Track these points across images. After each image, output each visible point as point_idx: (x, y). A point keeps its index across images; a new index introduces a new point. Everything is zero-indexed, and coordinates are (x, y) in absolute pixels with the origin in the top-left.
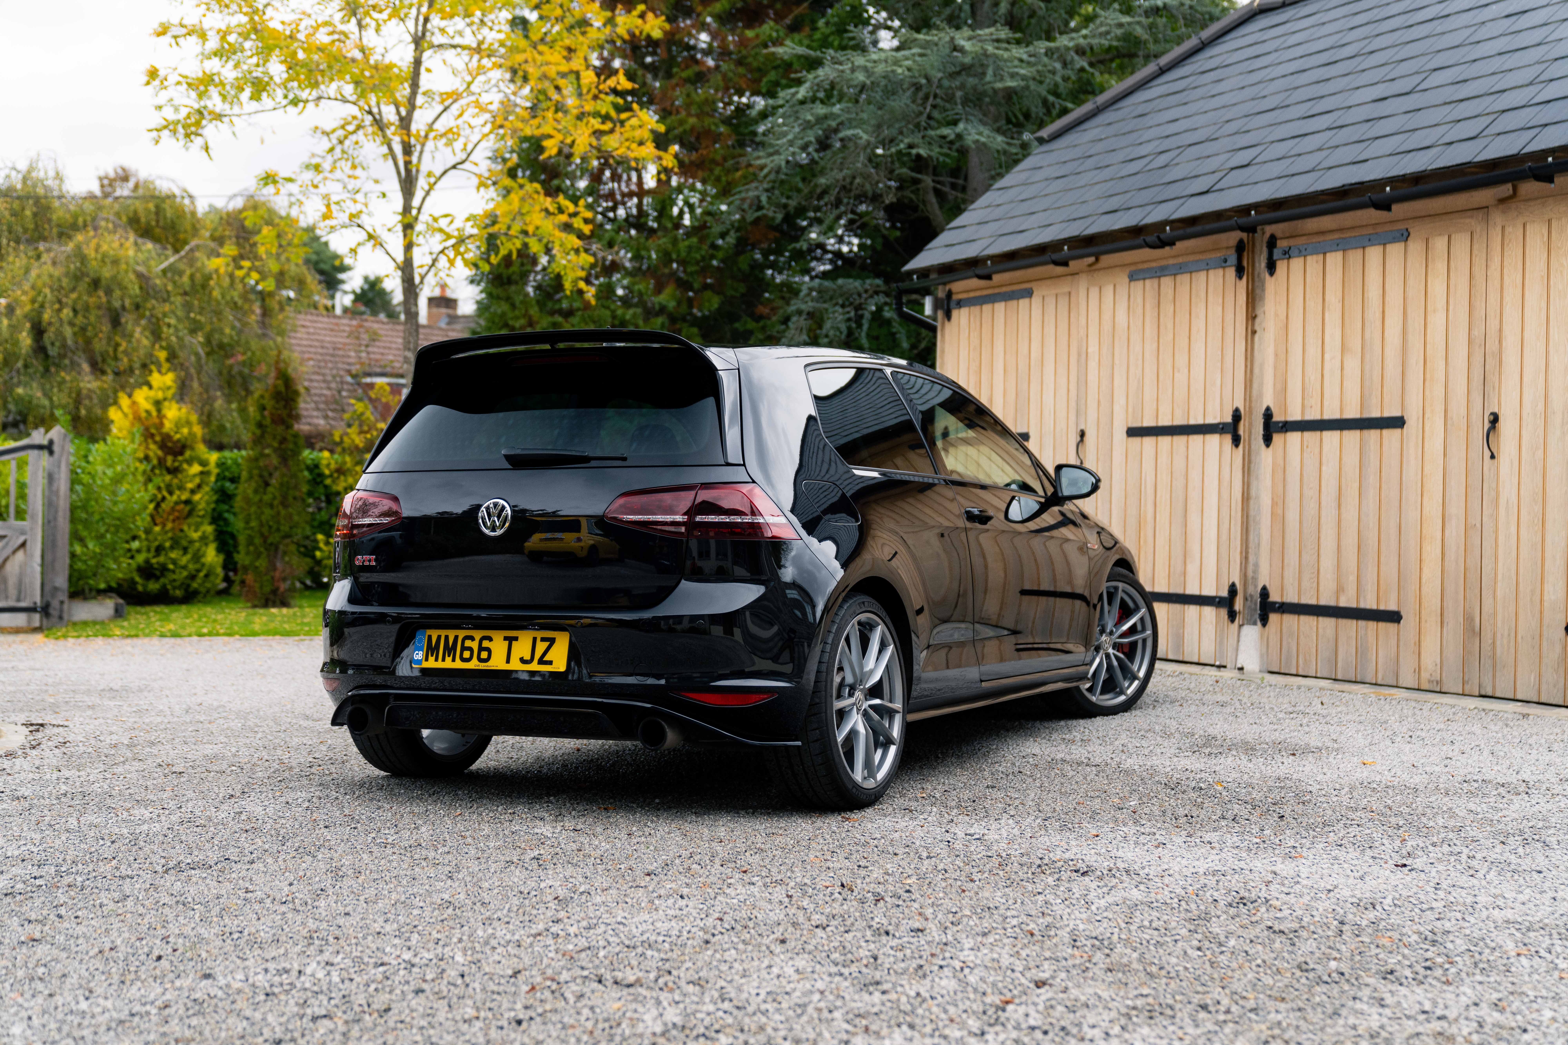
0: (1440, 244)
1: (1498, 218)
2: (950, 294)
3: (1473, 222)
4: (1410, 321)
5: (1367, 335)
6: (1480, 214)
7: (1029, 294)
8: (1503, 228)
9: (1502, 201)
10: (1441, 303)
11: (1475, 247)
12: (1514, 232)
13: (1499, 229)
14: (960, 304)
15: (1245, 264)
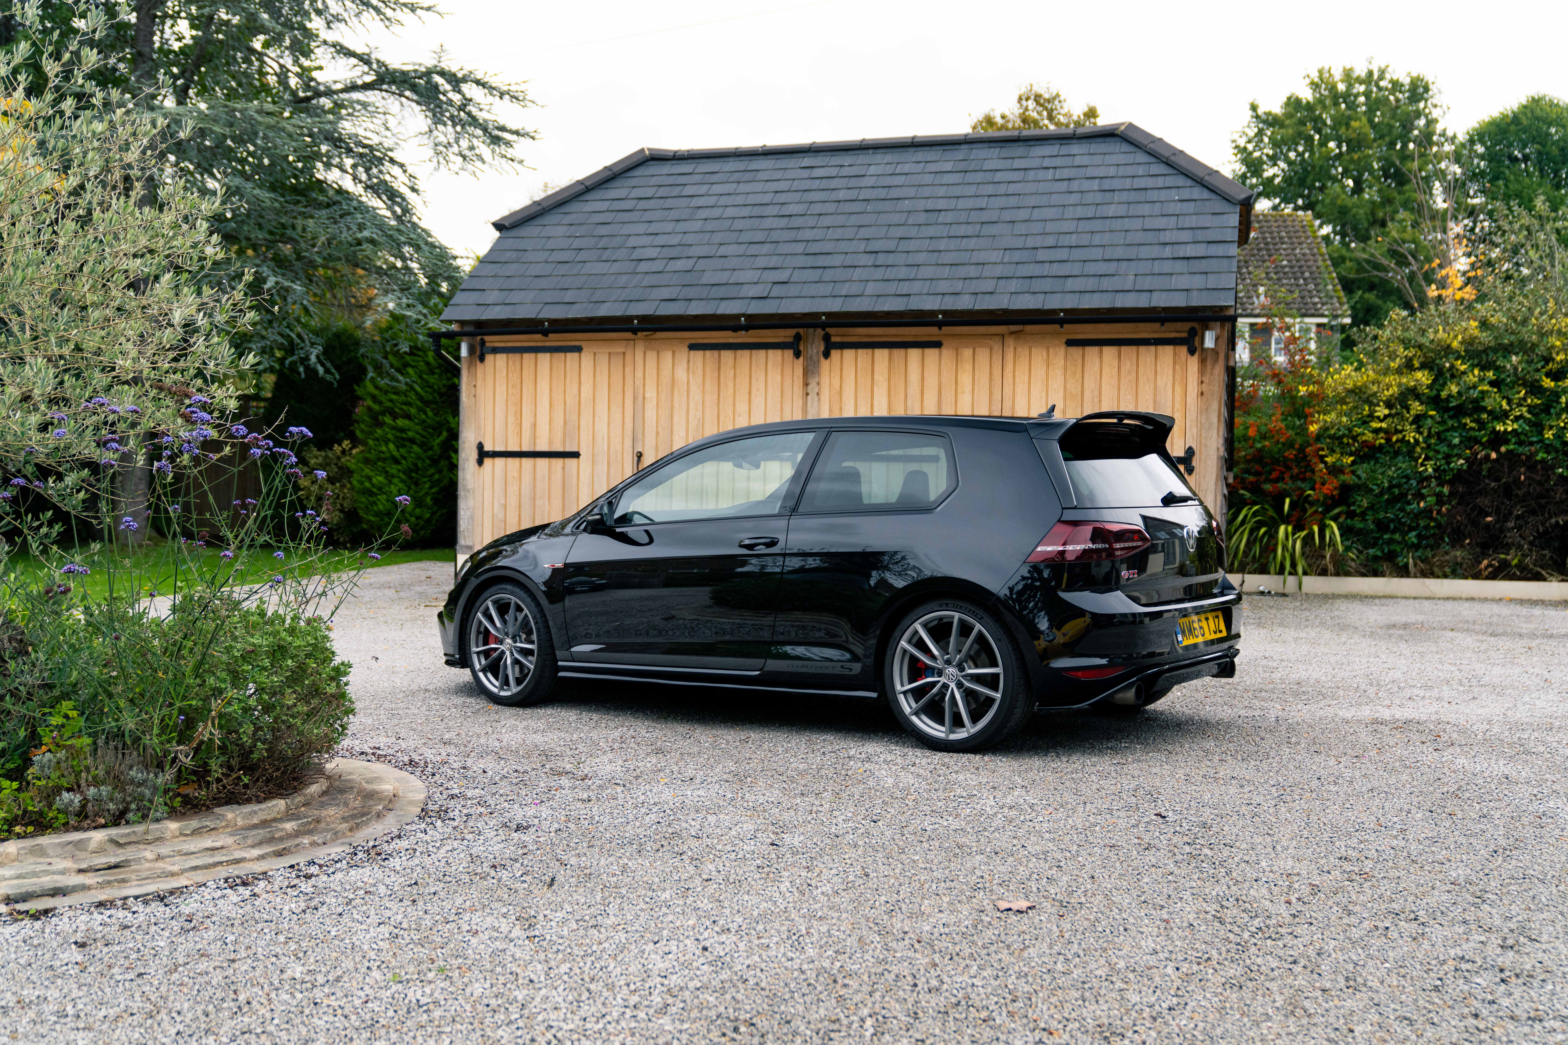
0: (967, 353)
1: (1010, 342)
2: (483, 343)
3: (991, 342)
4: (943, 397)
5: (909, 403)
6: (997, 338)
7: (578, 349)
8: (1015, 348)
9: (1012, 333)
10: (968, 388)
11: (994, 357)
12: (1024, 351)
13: (1012, 349)
14: (495, 351)
15: (801, 348)
